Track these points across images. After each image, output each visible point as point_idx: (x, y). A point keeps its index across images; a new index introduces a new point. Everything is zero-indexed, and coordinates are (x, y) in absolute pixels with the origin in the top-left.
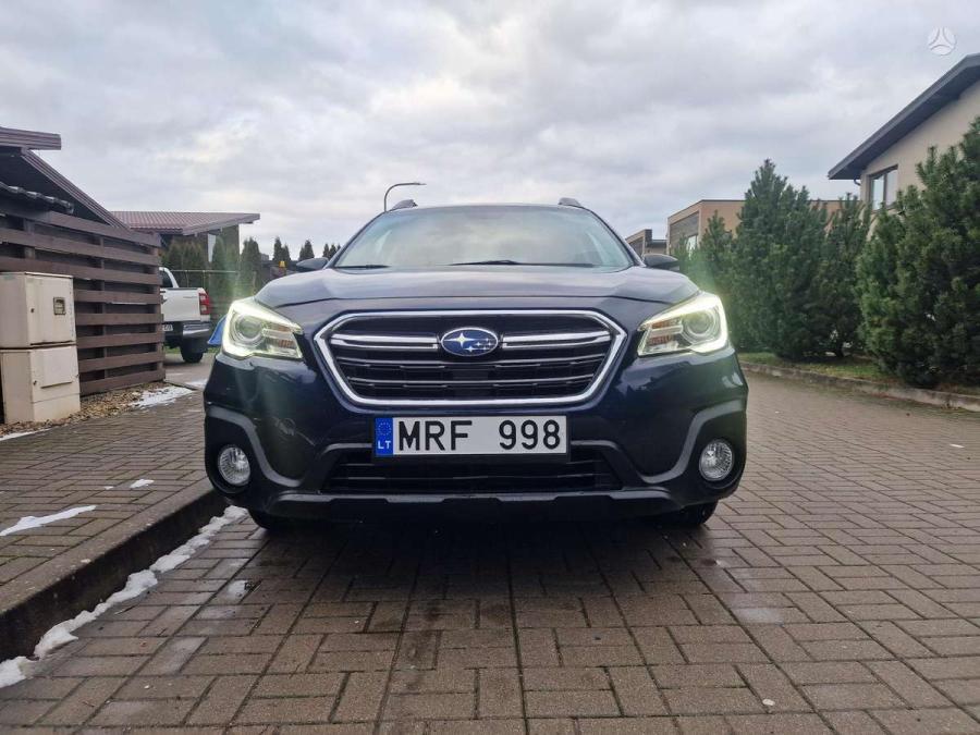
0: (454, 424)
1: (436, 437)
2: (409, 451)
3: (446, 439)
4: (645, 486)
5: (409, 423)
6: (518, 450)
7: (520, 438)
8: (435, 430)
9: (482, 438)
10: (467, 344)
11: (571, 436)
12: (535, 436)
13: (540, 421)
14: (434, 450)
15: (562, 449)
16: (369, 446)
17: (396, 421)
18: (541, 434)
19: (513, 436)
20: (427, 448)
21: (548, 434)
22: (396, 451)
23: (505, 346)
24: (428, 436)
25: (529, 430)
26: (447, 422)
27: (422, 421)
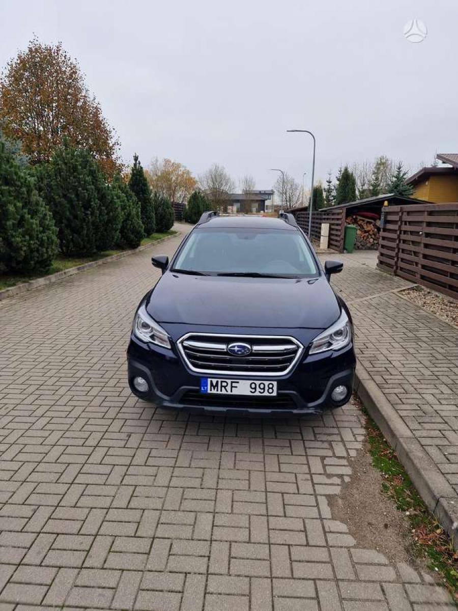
0: (232, 382)
1: (225, 387)
2: (214, 392)
3: (229, 388)
5: (214, 381)
6: (257, 394)
7: (258, 389)
8: (224, 384)
9: (243, 389)
10: (238, 351)
11: (278, 389)
12: (264, 389)
13: (267, 383)
14: (224, 392)
15: (275, 394)
16: (197, 388)
17: (209, 380)
19: (255, 388)
20: (221, 391)
21: (269, 388)
22: (209, 391)
23: (254, 352)
24: (222, 386)
25: (262, 386)
26: (229, 381)
27: (220, 380)
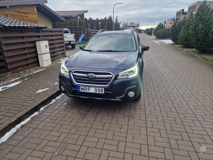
0: (88, 88)
1: (86, 89)
2: (82, 91)
3: (87, 90)
4: (116, 99)
5: (82, 87)
6: (97, 92)
7: (97, 91)
8: (86, 88)
9: (92, 90)
10: (90, 77)
11: (105, 91)
12: (99, 91)
13: (100, 89)
14: (86, 91)
15: (103, 93)
16: (77, 90)
17: (81, 87)
18: (100, 91)
19: (96, 90)
20: (85, 91)
21: (101, 91)
22: (81, 91)
23: (96, 77)
24: (85, 89)
25: (99, 90)
26: (87, 88)
27: (84, 87)
